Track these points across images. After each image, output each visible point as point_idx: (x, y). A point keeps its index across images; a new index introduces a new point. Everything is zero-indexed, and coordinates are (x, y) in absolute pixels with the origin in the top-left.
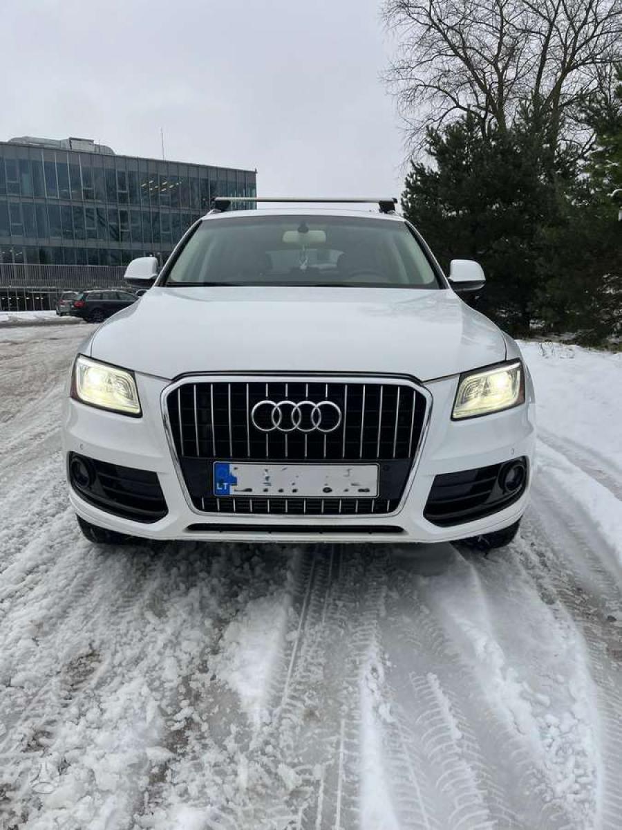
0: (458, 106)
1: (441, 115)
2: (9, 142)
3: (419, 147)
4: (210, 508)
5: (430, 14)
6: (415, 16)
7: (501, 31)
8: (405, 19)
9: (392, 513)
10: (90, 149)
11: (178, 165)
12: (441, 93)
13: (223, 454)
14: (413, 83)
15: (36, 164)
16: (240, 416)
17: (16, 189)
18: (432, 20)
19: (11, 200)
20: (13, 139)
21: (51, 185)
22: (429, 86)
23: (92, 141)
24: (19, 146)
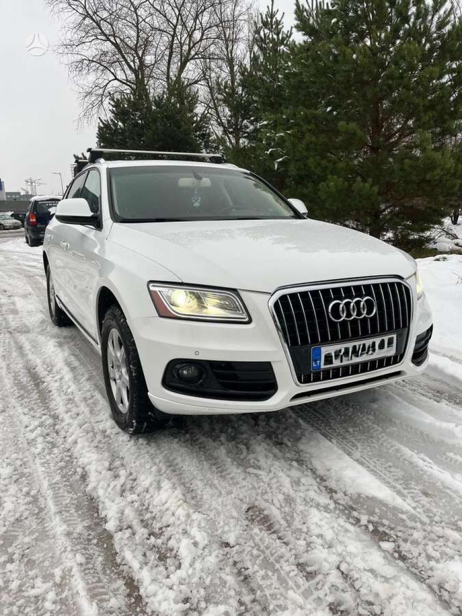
0: (116, 79)
1: (105, 84)
3: (91, 106)
4: (307, 381)
5: (85, 7)
6: (74, 7)
7: (137, 27)
8: (66, 8)
9: (401, 362)
12: (101, 68)
13: (315, 341)
14: (79, 58)
16: (321, 313)
18: (87, 12)
22: (93, 61)
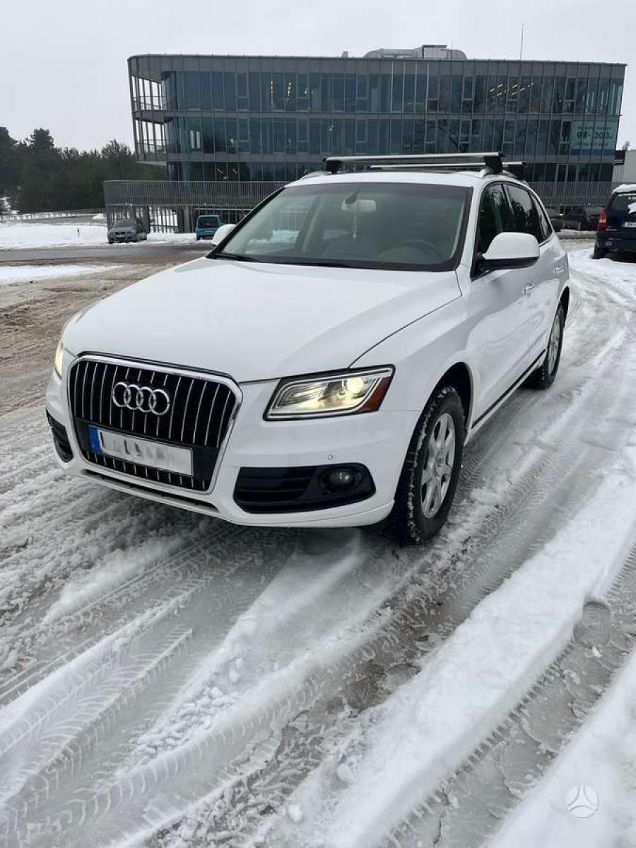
2: (364, 57)
4: (92, 459)
9: (204, 492)
10: (441, 55)
11: (532, 64)
13: (96, 420)
15: (386, 77)
17: (365, 106)
19: (360, 118)
20: (368, 54)
21: (397, 98)
23: (445, 46)
24: (372, 60)
